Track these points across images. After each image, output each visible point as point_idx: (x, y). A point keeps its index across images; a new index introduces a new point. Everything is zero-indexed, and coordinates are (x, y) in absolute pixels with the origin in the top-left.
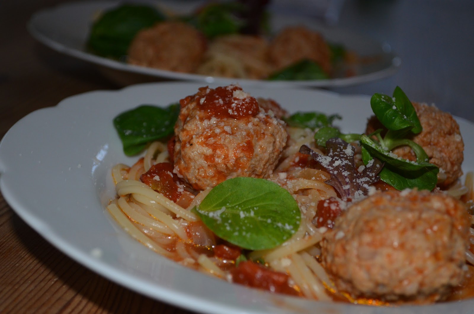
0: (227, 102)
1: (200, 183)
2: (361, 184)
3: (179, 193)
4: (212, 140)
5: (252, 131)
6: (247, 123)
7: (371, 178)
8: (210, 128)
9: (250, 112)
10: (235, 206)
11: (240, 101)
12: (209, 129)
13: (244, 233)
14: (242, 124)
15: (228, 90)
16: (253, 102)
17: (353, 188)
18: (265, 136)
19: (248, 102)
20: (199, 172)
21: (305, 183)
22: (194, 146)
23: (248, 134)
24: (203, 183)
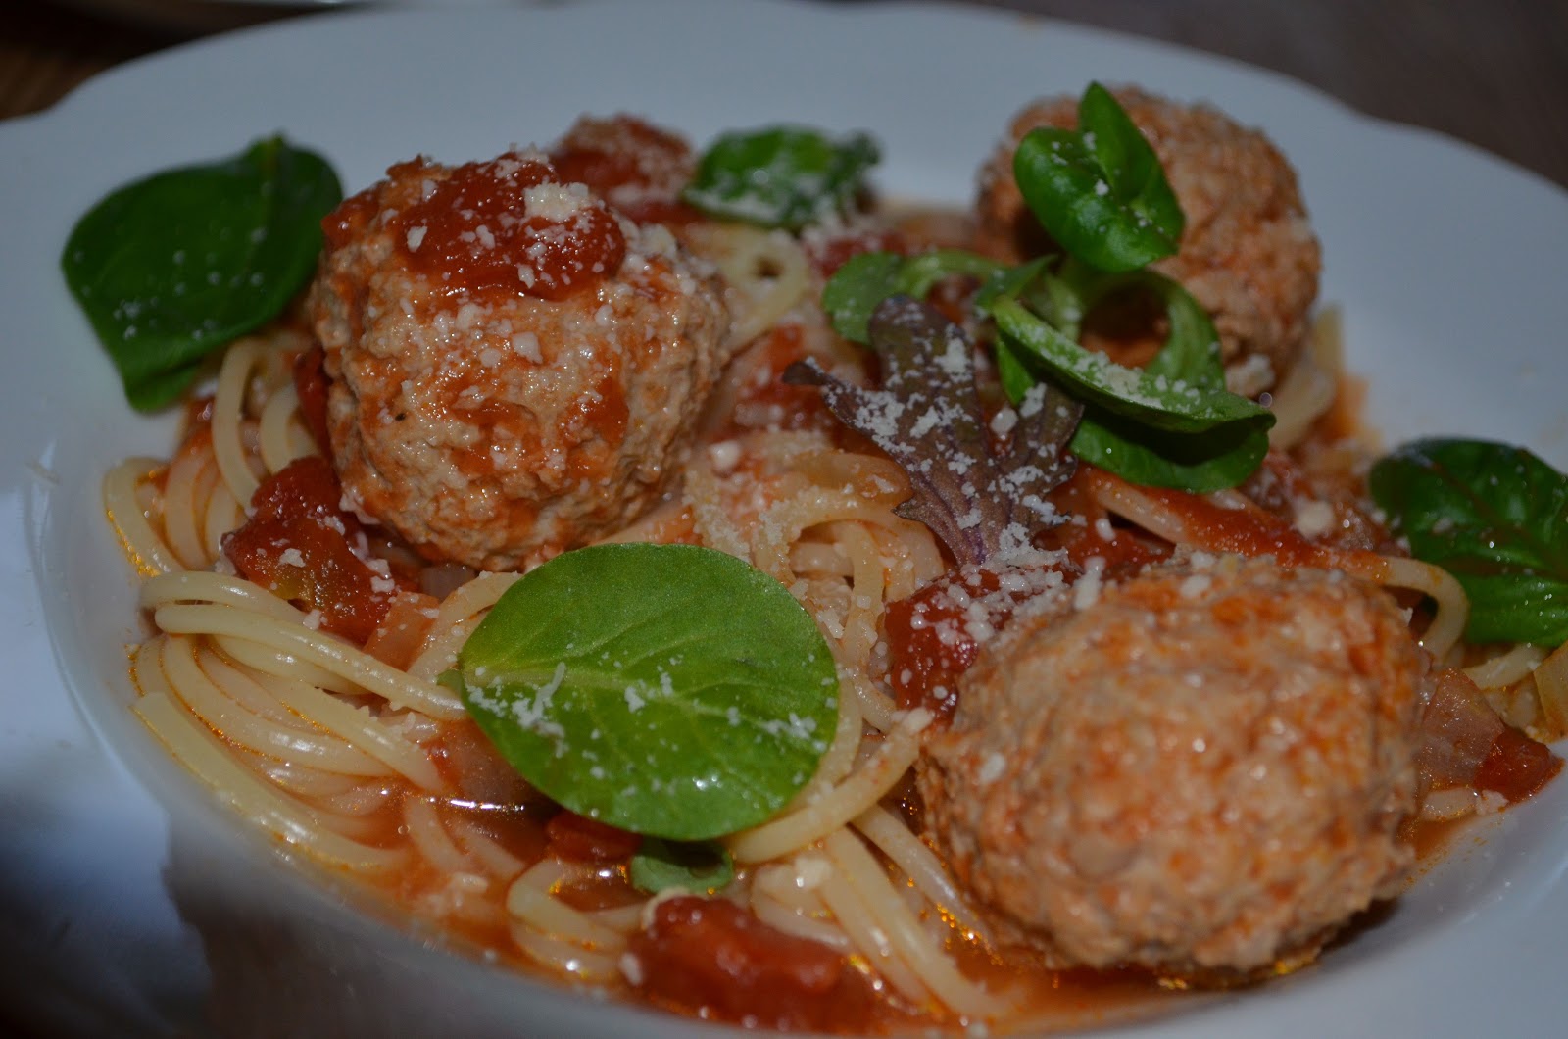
0: (506, 232)
1: (444, 544)
2: (1016, 496)
3: (379, 599)
4: (476, 396)
5: (612, 339)
6: (593, 310)
7: (1043, 464)
8: (460, 344)
9: (598, 267)
10: (597, 653)
11: (557, 230)
12: (458, 352)
13: (656, 785)
14: (573, 318)
15: (503, 181)
16: (604, 228)
17: (992, 519)
18: (660, 348)
19: (587, 231)
20: (438, 509)
21: (818, 503)
22: (409, 421)
23: (602, 355)
24: (458, 542)
